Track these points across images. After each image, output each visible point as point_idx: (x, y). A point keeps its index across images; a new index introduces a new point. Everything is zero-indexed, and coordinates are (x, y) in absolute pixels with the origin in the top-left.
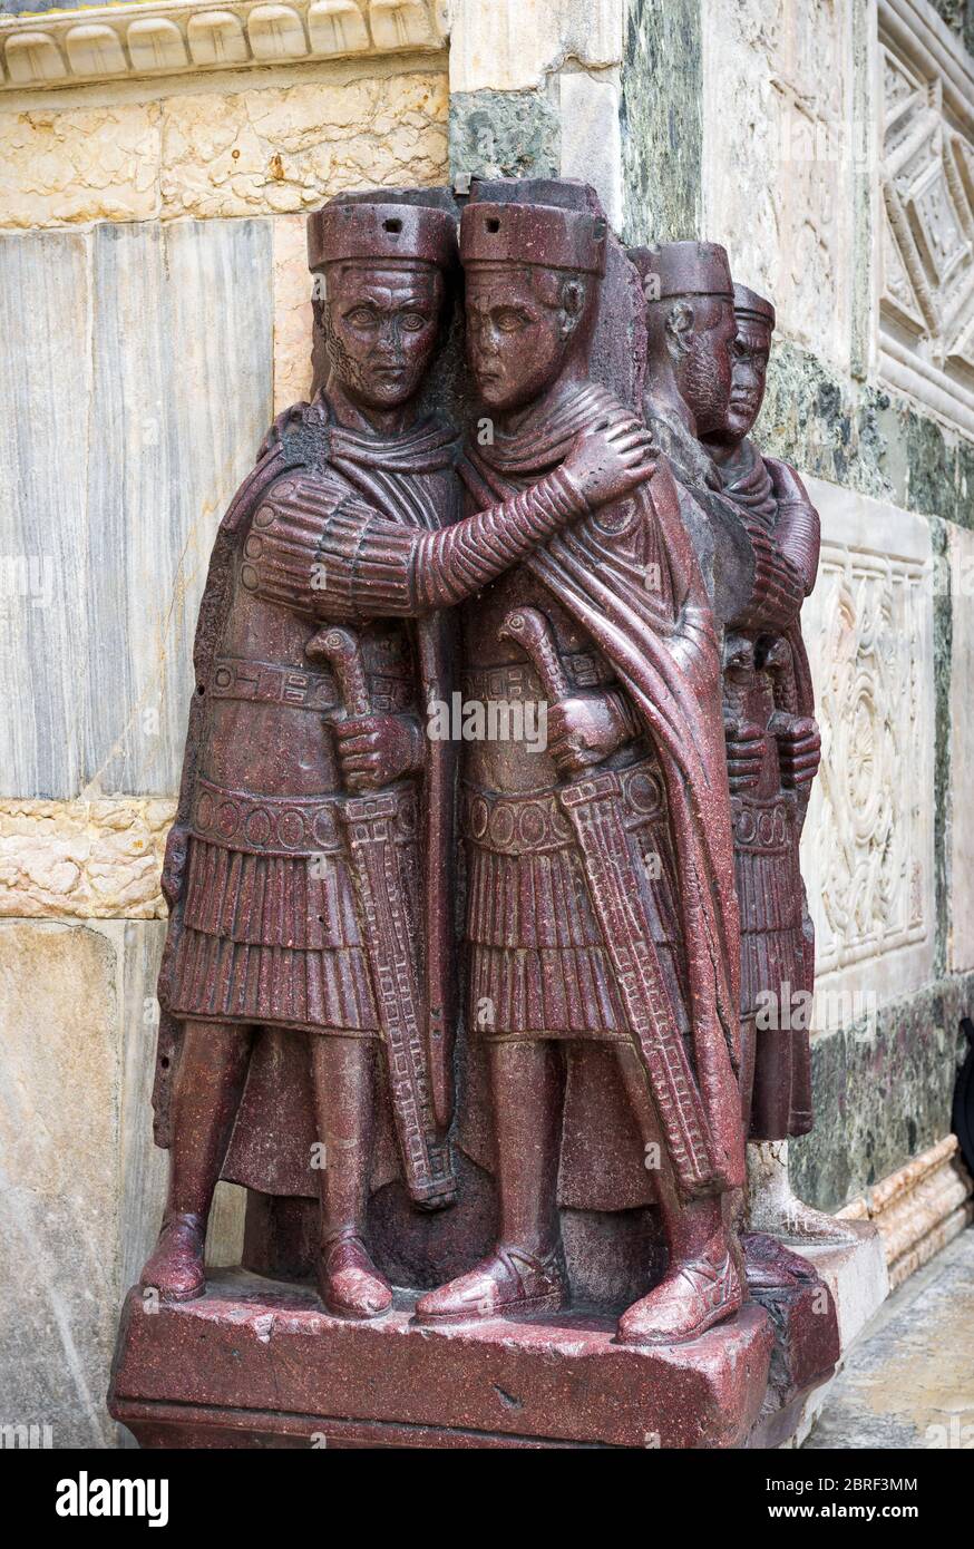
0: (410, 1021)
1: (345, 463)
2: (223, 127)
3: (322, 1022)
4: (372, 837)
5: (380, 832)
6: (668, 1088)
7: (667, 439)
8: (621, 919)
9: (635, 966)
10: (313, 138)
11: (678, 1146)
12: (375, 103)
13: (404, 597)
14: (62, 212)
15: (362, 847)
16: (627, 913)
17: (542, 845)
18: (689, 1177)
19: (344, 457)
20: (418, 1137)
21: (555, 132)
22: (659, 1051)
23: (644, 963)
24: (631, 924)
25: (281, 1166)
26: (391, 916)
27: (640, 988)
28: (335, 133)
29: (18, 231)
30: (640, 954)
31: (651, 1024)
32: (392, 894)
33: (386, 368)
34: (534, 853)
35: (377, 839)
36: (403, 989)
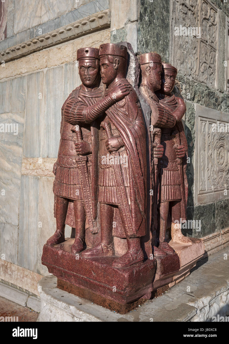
0: (89, 199)
1: (81, 96)
2: (81, 44)
3: (73, 198)
4: (82, 164)
5: (84, 163)
6: (126, 215)
7: (144, 90)
8: (118, 181)
9: (120, 191)
10: (93, 44)
11: (127, 227)
12: (102, 36)
13: (83, 119)
14: (61, 63)
15: (80, 166)
16: (119, 180)
17: (107, 166)
18: (129, 234)
19: (81, 95)
20: (91, 220)
21: (126, 35)
22: (124, 208)
23: (122, 190)
24: (120, 182)
25: (74, 222)
26: (86, 179)
27: (121, 195)
28: (96, 42)
29: (56, 67)
30: (122, 188)
31: (123, 202)
32: (86, 175)
33: (86, 78)
34: (105, 168)
35: (83, 165)
36: (88, 193)
